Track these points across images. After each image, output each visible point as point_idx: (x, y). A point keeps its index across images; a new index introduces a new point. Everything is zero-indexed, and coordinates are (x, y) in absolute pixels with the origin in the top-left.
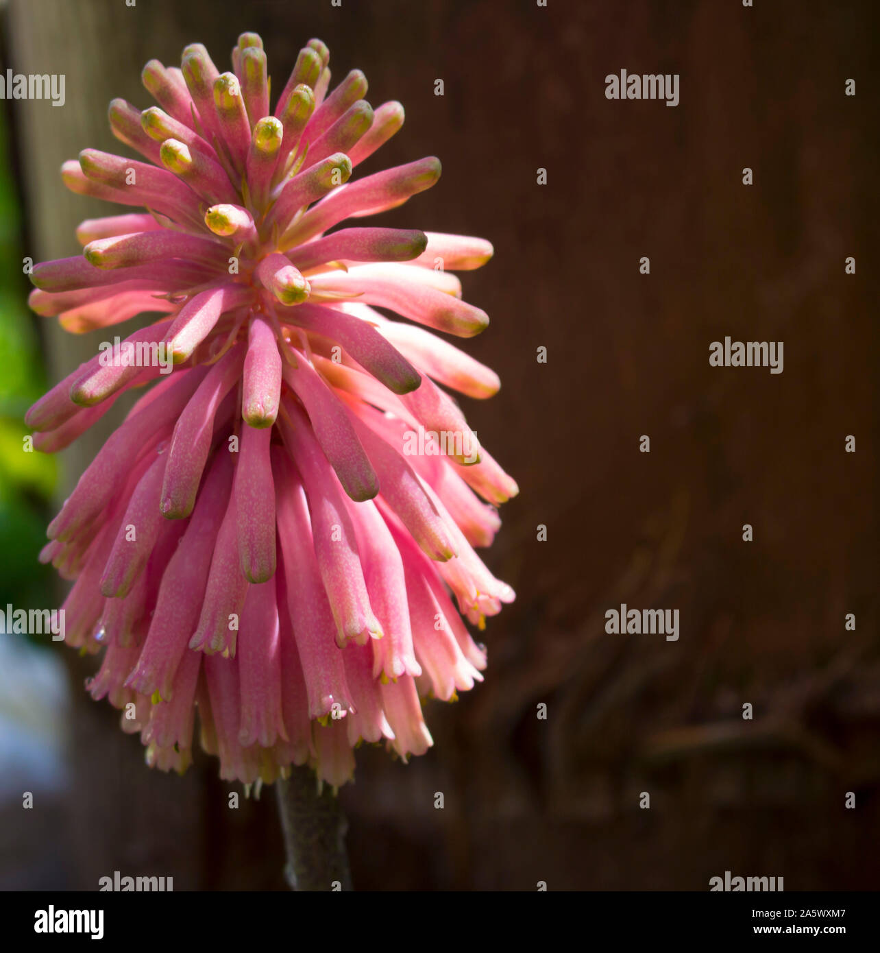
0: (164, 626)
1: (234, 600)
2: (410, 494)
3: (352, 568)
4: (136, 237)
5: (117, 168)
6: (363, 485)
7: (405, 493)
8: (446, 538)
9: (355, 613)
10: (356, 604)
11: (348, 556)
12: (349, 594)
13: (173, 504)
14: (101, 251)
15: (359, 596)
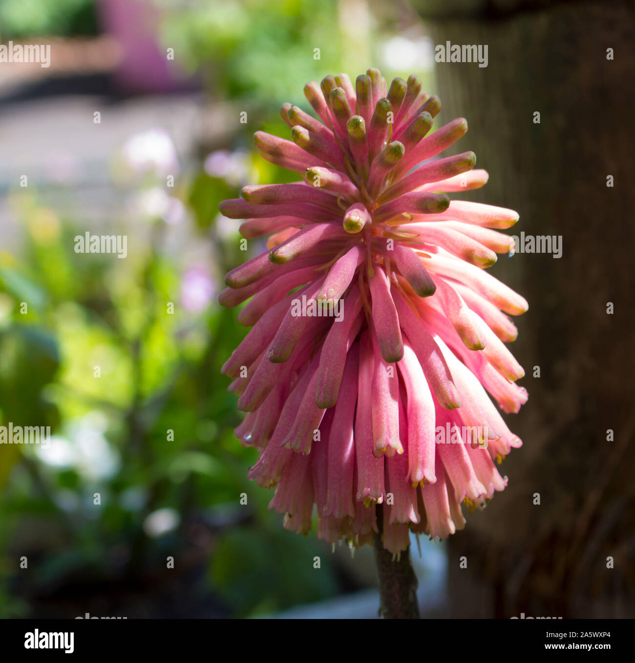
1: (312, 419)
2: (434, 365)
3: (389, 407)
4: (276, 186)
5: (275, 144)
6: (390, 352)
7: (431, 364)
8: (452, 394)
9: (384, 435)
10: (386, 429)
11: (388, 399)
12: (383, 423)
13: (274, 352)
14: (249, 192)
15: (390, 425)
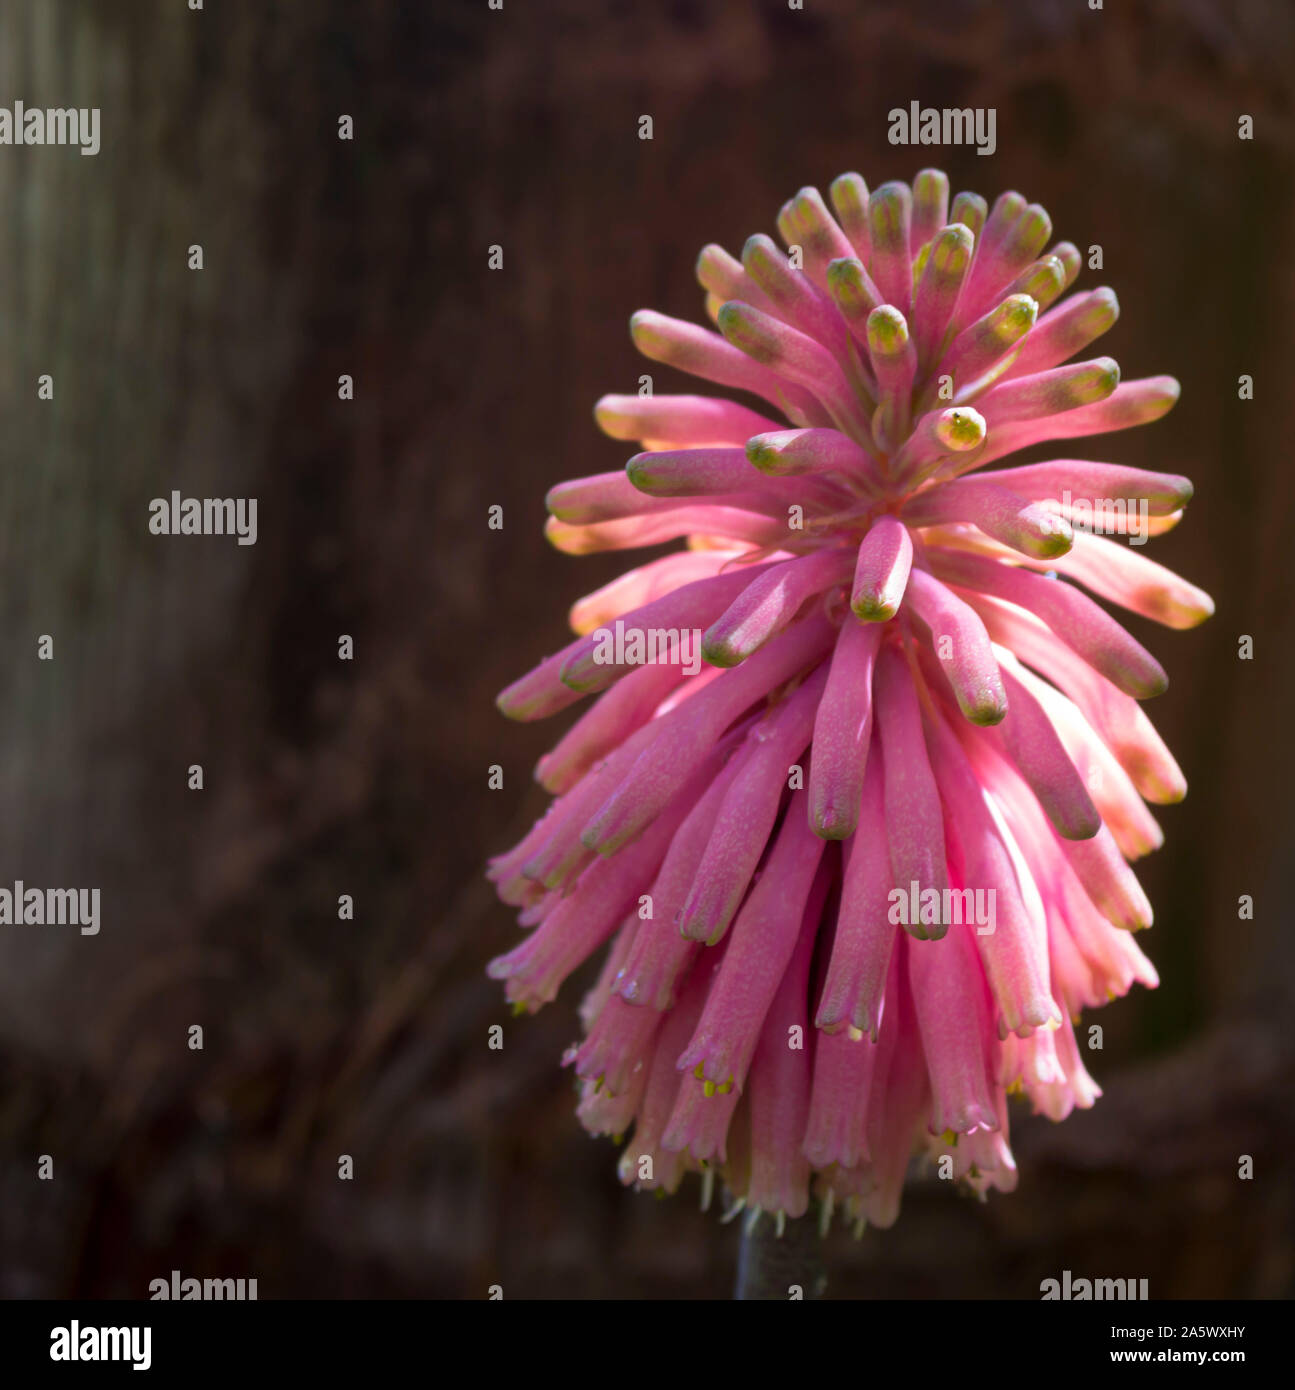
0: (746, 987)
13: (837, 818)
